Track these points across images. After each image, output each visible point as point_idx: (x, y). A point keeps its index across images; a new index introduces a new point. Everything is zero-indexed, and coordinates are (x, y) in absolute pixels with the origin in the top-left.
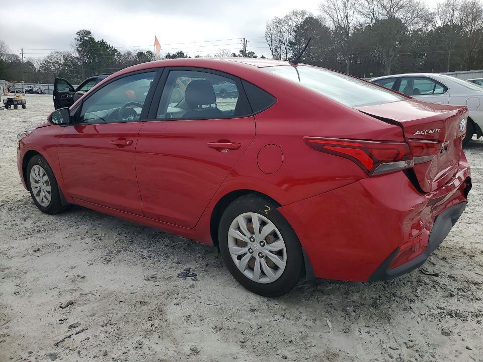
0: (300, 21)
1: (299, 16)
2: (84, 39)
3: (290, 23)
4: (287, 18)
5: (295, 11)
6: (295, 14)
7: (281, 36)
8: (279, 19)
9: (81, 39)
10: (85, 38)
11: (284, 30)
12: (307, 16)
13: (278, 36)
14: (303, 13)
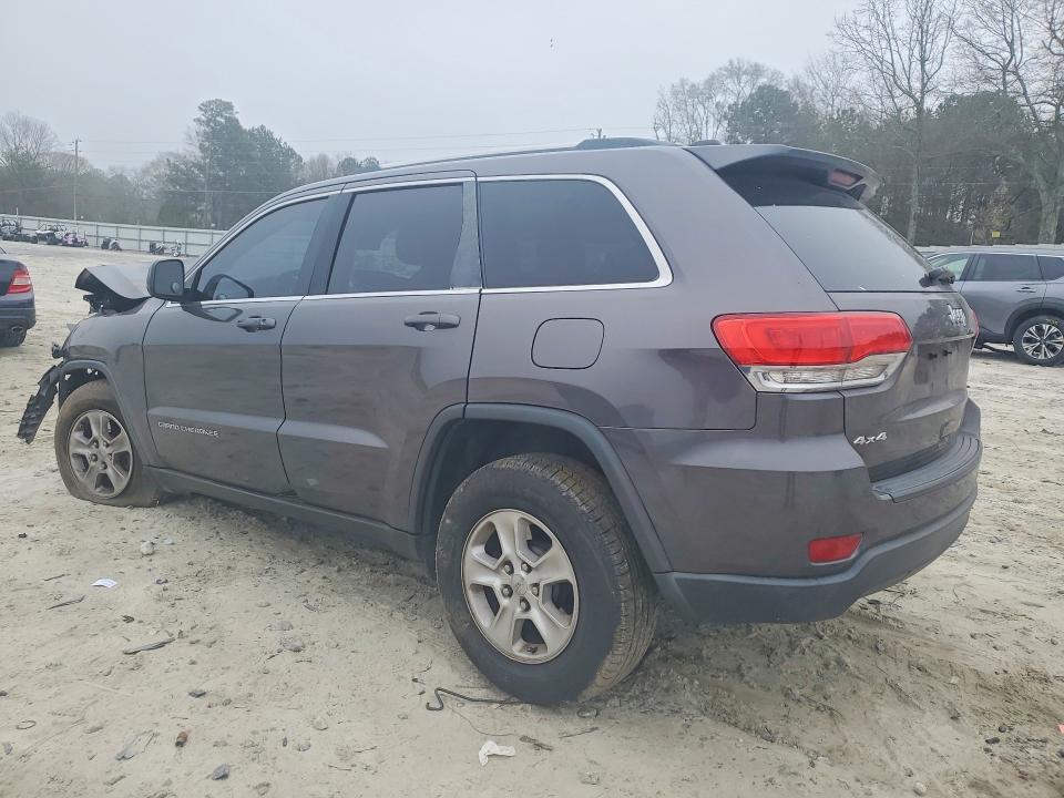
0: (747, 91)
1: (744, 78)
2: (216, 122)
3: (719, 98)
4: (712, 83)
5: (735, 63)
6: (734, 72)
7: (694, 128)
8: (693, 86)
9: (209, 121)
10: (218, 119)
11: (702, 114)
12: (763, 81)
13: (687, 127)
14: (757, 71)
